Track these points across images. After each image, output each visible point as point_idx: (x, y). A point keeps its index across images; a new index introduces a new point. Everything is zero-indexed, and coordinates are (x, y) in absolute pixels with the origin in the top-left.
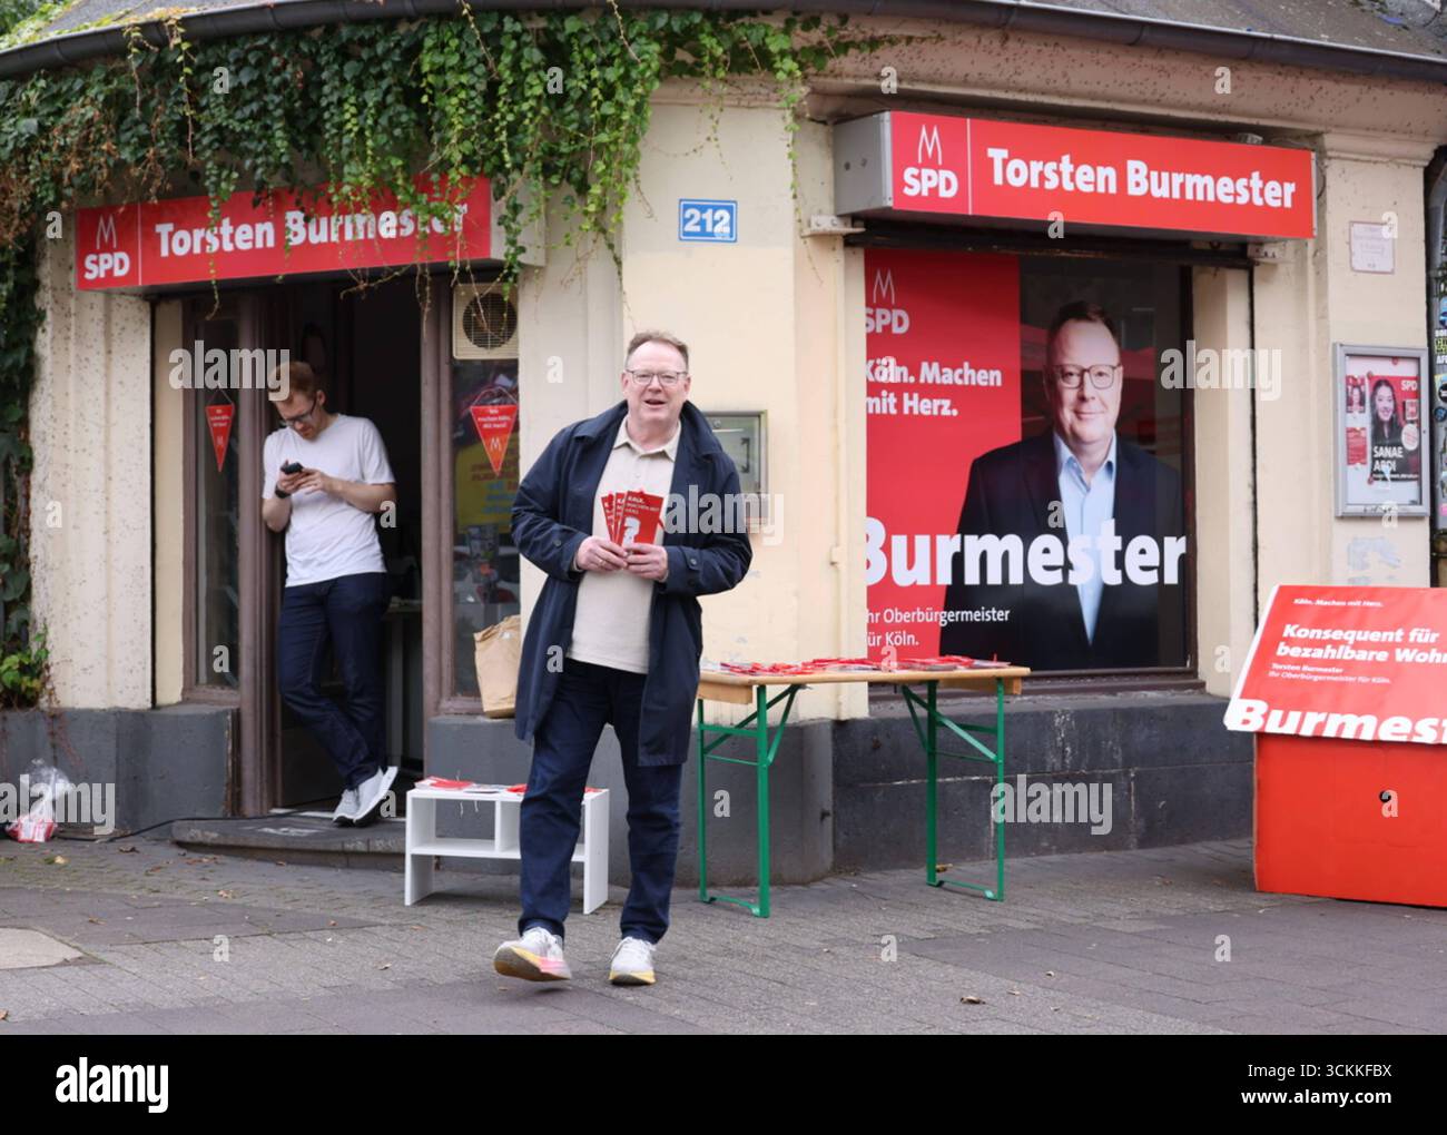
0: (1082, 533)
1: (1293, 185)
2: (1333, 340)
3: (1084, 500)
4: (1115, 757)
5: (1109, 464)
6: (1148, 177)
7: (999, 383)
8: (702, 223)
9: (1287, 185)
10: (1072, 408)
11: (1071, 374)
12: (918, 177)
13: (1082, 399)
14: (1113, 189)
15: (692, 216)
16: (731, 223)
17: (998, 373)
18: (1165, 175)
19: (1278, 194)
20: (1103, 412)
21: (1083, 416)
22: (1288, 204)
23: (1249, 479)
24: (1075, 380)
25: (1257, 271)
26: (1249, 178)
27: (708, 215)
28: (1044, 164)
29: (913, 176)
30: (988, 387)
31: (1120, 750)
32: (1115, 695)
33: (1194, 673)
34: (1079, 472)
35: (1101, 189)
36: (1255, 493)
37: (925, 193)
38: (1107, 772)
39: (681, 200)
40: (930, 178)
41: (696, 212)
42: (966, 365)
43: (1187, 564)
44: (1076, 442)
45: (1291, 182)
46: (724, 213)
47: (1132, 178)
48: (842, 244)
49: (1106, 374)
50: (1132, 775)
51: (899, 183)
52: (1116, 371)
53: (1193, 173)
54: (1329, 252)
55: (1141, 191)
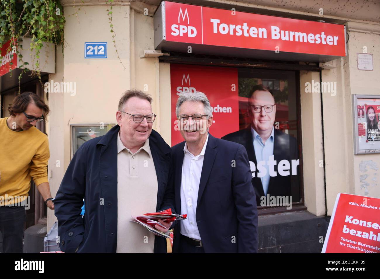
0: (262, 160)
1: (337, 37)
2: (352, 93)
3: (263, 149)
4: (273, 242)
5: (272, 137)
6: (280, 33)
7: (231, 112)
8: (94, 51)
9: (335, 37)
10: (258, 119)
11: (257, 108)
12: (178, 29)
13: (261, 116)
14: (265, 36)
15: (90, 49)
16: (105, 51)
17: (230, 108)
18: (287, 32)
19: (332, 40)
20: (269, 120)
21: (262, 122)
22: (336, 44)
23: (321, 141)
24: (259, 110)
25: (323, 72)
26: (320, 34)
27: (96, 48)
28: (236, 26)
29: (175, 28)
30: (227, 113)
31: (275, 240)
32: (275, 215)
33: (303, 204)
34: (260, 140)
35: (260, 36)
36: (323, 146)
37: (181, 35)
38: (270, 248)
39: (86, 43)
40: (184, 29)
41: (91, 47)
42: (218, 106)
43: (300, 168)
44: (260, 130)
45: (337, 36)
46: (102, 47)
47: (273, 33)
48: (158, 61)
49: (270, 108)
50: (280, 248)
51: (169, 30)
52: (273, 107)
53: (298, 32)
54: (350, 63)
55: (277, 38)
